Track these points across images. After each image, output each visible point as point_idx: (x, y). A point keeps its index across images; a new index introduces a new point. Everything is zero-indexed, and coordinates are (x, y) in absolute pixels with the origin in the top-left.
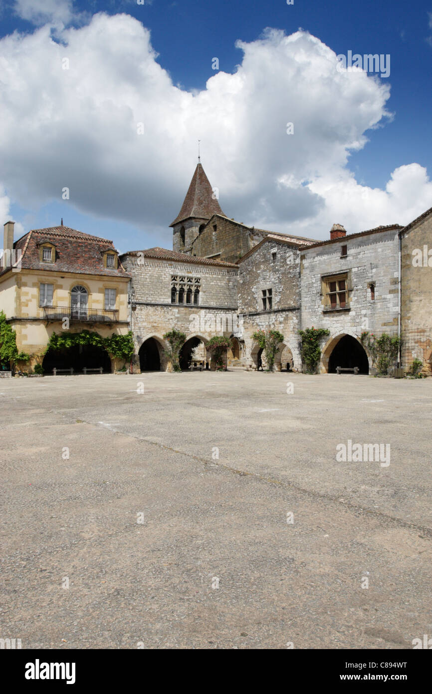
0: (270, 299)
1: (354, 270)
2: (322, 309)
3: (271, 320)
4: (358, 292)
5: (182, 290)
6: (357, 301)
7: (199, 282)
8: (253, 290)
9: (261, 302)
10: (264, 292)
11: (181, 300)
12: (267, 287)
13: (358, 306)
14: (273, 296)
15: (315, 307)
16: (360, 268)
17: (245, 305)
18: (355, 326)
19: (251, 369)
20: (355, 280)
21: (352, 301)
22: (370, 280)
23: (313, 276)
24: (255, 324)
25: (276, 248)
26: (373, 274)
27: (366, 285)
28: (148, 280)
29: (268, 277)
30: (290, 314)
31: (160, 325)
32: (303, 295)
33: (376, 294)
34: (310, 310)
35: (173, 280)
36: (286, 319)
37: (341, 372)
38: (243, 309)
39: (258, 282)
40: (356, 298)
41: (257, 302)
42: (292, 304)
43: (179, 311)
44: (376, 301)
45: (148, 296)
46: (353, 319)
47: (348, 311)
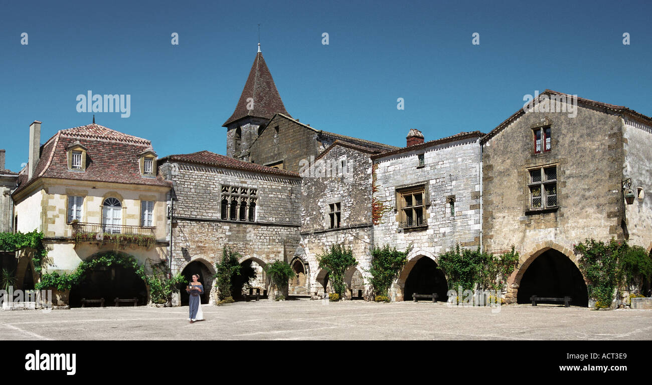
0: (339, 215)
1: (432, 182)
2: (397, 227)
3: (339, 239)
4: (437, 207)
5: (234, 203)
6: (435, 218)
7: (255, 194)
8: (319, 204)
9: (328, 218)
10: (332, 206)
11: (233, 215)
12: (335, 199)
13: (436, 224)
14: (342, 211)
15: (389, 224)
16: (438, 180)
17: (310, 221)
18: (433, 247)
19: (317, 297)
20: (433, 194)
21: (430, 215)
22: (449, 194)
23: (386, 189)
24: (321, 244)
25: (345, 156)
26: (453, 187)
27: (445, 200)
28: (193, 190)
29: (336, 189)
30: (361, 233)
31: (207, 245)
33: (456, 209)
34: (384, 228)
35: (223, 191)
36: (357, 238)
37: (418, 299)
38: (307, 226)
39: (325, 195)
40: (434, 214)
41: (323, 218)
42: (363, 220)
43: (230, 228)
44: (456, 218)
45: (193, 210)
46: (431, 239)
47: (425, 228)
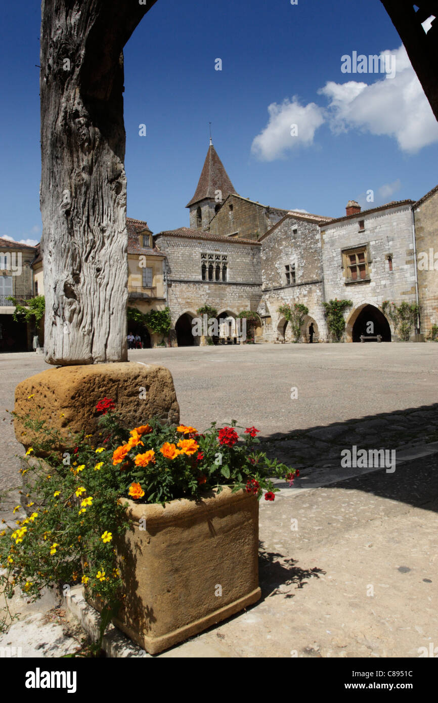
0: (293, 274)
1: (372, 243)
2: (344, 281)
3: (295, 294)
4: (377, 264)
5: (211, 267)
6: (376, 273)
7: (226, 260)
9: (284, 276)
10: (287, 267)
11: (211, 277)
12: (289, 262)
13: (377, 277)
14: (296, 271)
15: (337, 279)
16: (377, 241)
17: (270, 280)
18: (375, 296)
19: (278, 341)
20: (373, 253)
21: (372, 271)
22: (387, 253)
23: (333, 251)
24: (280, 298)
25: (297, 225)
26: (389, 247)
27: (384, 257)
28: (181, 258)
29: (290, 253)
30: (313, 287)
31: (193, 301)
32: (325, 269)
33: (394, 265)
34: (333, 283)
35: (202, 258)
36: (310, 292)
37: (365, 341)
38: (267, 284)
39: (281, 258)
40: (375, 270)
41: (280, 277)
42: (315, 277)
43: (209, 287)
44: (394, 272)
45: (181, 273)
46: (374, 290)
47: (369, 281)
